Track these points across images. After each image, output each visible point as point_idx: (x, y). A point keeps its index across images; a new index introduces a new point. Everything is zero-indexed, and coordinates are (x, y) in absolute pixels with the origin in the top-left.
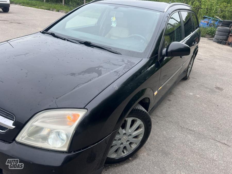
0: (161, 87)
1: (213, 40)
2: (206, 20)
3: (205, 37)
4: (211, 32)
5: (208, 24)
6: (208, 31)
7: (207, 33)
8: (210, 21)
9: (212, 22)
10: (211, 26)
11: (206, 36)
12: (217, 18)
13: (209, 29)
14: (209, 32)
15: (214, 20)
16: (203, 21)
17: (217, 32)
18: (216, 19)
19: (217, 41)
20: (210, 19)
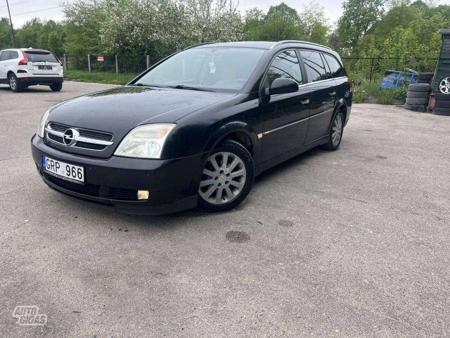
0: (268, 132)
1: (403, 107)
2: (392, 77)
3: (392, 104)
4: (401, 95)
5: (395, 83)
6: (395, 94)
7: (395, 98)
8: (398, 78)
9: (402, 78)
10: (400, 85)
11: (394, 103)
12: (411, 72)
13: (398, 90)
14: (398, 94)
15: (404, 75)
16: (385, 79)
17: (408, 93)
18: (408, 73)
19: (410, 107)
20: (398, 73)
